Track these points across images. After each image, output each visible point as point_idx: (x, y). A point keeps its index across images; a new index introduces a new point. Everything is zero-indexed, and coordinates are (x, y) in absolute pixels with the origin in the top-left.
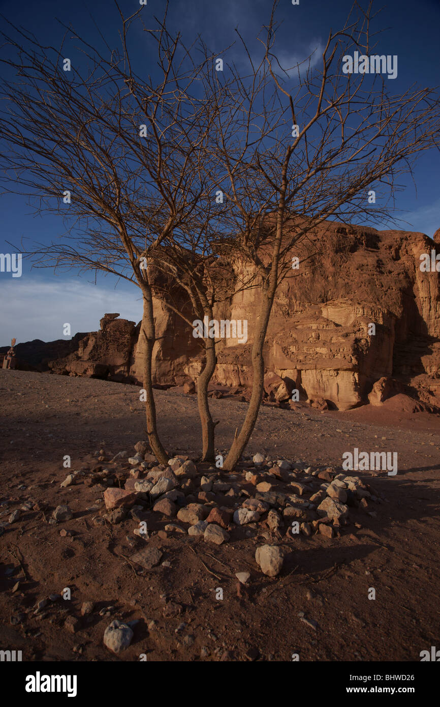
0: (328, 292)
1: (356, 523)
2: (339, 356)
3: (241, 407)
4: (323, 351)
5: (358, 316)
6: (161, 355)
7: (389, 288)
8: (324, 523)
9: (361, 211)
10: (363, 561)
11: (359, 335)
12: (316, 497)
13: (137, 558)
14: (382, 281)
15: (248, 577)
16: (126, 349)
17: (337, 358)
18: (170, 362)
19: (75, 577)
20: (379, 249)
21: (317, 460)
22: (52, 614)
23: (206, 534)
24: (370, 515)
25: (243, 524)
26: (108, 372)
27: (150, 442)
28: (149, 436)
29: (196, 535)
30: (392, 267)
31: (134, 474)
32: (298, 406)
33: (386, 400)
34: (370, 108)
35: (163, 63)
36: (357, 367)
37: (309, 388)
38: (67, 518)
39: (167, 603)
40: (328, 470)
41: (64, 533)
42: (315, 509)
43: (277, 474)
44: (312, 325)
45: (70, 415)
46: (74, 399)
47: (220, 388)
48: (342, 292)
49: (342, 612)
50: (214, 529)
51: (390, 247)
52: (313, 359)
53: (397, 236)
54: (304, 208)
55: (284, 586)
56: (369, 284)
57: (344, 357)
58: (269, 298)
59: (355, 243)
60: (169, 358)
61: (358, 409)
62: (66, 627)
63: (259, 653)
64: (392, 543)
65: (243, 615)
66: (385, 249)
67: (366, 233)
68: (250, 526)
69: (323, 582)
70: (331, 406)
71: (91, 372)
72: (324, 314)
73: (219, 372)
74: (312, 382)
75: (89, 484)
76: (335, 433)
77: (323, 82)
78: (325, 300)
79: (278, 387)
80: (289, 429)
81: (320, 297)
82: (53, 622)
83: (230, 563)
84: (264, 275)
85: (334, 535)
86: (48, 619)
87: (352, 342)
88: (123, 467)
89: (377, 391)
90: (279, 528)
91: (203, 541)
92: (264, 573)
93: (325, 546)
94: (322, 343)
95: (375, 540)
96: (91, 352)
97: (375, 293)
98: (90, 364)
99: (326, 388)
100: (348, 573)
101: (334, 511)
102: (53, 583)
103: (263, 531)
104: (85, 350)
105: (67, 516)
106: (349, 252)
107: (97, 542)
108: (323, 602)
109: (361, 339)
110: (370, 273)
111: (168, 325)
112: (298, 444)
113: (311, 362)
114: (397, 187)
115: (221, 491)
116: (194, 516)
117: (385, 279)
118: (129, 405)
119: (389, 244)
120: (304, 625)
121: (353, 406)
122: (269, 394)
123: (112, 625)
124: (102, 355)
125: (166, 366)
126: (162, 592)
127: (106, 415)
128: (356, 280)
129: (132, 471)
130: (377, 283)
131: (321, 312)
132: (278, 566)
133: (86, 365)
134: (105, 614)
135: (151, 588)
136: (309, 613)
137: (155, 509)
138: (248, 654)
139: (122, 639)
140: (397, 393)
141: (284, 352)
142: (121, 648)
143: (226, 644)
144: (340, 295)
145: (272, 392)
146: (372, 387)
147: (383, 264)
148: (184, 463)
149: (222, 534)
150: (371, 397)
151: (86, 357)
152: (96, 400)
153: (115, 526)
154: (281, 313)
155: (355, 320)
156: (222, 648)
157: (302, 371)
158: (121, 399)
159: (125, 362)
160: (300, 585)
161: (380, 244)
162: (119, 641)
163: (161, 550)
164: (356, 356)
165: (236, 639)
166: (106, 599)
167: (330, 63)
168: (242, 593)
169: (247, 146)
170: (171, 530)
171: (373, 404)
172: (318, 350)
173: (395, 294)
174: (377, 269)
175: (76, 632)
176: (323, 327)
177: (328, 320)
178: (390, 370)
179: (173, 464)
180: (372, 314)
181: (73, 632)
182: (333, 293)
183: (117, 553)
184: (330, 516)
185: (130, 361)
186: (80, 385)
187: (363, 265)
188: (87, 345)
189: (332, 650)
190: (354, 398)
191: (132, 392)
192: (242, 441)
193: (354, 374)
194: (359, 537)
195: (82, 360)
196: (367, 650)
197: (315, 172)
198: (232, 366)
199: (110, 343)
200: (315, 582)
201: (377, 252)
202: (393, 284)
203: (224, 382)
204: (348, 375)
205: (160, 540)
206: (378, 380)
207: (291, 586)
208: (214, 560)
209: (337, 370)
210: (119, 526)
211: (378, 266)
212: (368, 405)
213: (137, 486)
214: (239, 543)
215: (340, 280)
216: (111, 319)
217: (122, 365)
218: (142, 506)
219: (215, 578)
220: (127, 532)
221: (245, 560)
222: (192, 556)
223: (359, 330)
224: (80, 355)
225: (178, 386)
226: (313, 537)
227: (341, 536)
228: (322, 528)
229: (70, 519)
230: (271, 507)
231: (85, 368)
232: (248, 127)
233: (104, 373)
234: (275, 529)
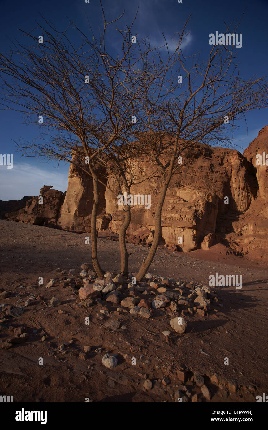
0: (181, 181)
1: (215, 309)
2: (185, 220)
3: (131, 246)
4: (176, 216)
5: (198, 196)
6: (77, 213)
7: (216, 181)
8: (200, 309)
9: (215, 139)
10: (223, 327)
11: (197, 208)
12: (191, 296)
13: (107, 325)
14: (212, 177)
15: (169, 333)
16: (56, 208)
17: (184, 221)
18: (82, 218)
19: (76, 334)
20: (212, 158)
21: (179, 278)
22: (70, 351)
23: (140, 313)
24: (220, 306)
25: (157, 309)
26: (44, 221)
27: (93, 263)
28: (93, 260)
29: (134, 313)
30: (219, 169)
31: (85, 282)
32: (159, 248)
33: (211, 247)
34: (230, 85)
35: (125, 48)
36: (195, 227)
37: (167, 238)
38: (58, 304)
39: (131, 346)
40: (191, 283)
41: (61, 312)
42: (193, 302)
43: (167, 284)
44: (171, 200)
45: (30, 247)
46: (31, 237)
47: (113, 235)
48: (189, 182)
49: (220, 349)
50: (144, 310)
51: (218, 157)
52: (170, 221)
53: (223, 151)
54: (186, 134)
55: (188, 338)
56: (205, 178)
57: (188, 220)
58: (166, 185)
59: (198, 153)
60: (82, 215)
61: (194, 251)
62: (80, 358)
63: (186, 367)
64: (234, 319)
65: (172, 350)
66: (216, 158)
67: (205, 148)
68: (162, 309)
69: (206, 336)
70: (179, 249)
71: (33, 221)
72: (178, 194)
73: (112, 225)
74: (168, 234)
75: (63, 286)
76: (187, 264)
77: (208, 69)
78: (179, 186)
79: (148, 236)
80: (161, 260)
81: (176, 184)
82: (72, 355)
83: (157, 327)
84: (162, 171)
85: (205, 315)
86: (68, 354)
87: (193, 212)
88: (78, 278)
89: (206, 241)
90: (177, 311)
91: (139, 317)
92: (177, 332)
93: (202, 320)
94: (175, 211)
95: (226, 317)
96: (34, 208)
97: (208, 183)
98: (33, 216)
99: (176, 238)
100: (217, 333)
101: (203, 302)
102: (63, 337)
103: (169, 312)
104: (30, 207)
105: (58, 303)
106: (195, 158)
107: (81, 316)
108: (209, 344)
109: (198, 210)
110: (206, 171)
111: (83, 195)
112: (167, 269)
113: (168, 222)
114: (235, 126)
115: (139, 292)
116: (131, 304)
117: (214, 176)
118: (65, 242)
119: (218, 155)
120: (204, 355)
121: (191, 249)
122: (142, 240)
123: (105, 356)
124: (40, 211)
125: (80, 220)
126: (126, 341)
127: (52, 248)
128: (197, 175)
129: (84, 280)
130: (210, 177)
131: (176, 193)
132: (184, 328)
133: (30, 217)
134: (98, 352)
135: (120, 339)
136: (204, 349)
137: (108, 300)
138: (181, 366)
139: (113, 362)
140: (218, 243)
141: (153, 215)
142: (113, 366)
143: (168, 363)
144: (188, 184)
145: (144, 239)
146: (203, 239)
147: (214, 167)
148: (117, 276)
149: (149, 313)
150: (202, 245)
151: (30, 212)
152: (45, 239)
153: (88, 308)
154: (152, 192)
155: (196, 199)
156: (166, 365)
157: (163, 227)
158: (59, 238)
159: (55, 216)
160: (196, 337)
161: (213, 155)
162: (112, 363)
163: (119, 320)
164: (195, 220)
165: (173, 361)
166: (96, 345)
167: (213, 59)
168: (169, 341)
169: (159, 97)
170: (121, 311)
171: (203, 249)
172: (173, 215)
173: (219, 185)
174: (210, 169)
175: (86, 360)
176: (177, 202)
177: (180, 198)
178: (214, 229)
179: (107, 276)
180: (206, 196)
181: (85, 359)
182: (184, 182)
183: (95, 322)
184: (201, 305)
185: (58, 215)
186: (33, 229)
187: (202, 167)
188: (31, 205)
189: (220, 364)
190: (193, 245)
191: (66, 235)
192: (147, 264)
193: (193, 231)
194: (218, 316)
195: (27, 213)
196: (236, 364)
197: (198, 116)
198: (121, 222)
199: (46, 204)
200: (203, 336)
201: (210, 159)
202: (218, 179)
203: (115, 232)
204: (190, 231)
205: (116, 316)
206: (207, 235)
207: (192, 338)
208: (148, 326)
209: (184, 228)
210: (91, 308)
211: (211, 168)
212: (201, 249)
213: (94, 287)
214: (158, 318)
215: (188, 174)
216: (47, 189)
217: (52, 218)
218: (100, 298)
219: (152, 334)
220: (97, 312)
221: (164, 326)
222: (136, 324)
223: (198, 205)
224: (26, 210)
225: (87, 233)
226: (195, 315)
227: (209, 315)
228: (199, 311)
229: (60, 305)
230: (171, 300)
231: (29, 219)
232: (161, 87)
233: (41, 221)
234: (175, 311)
